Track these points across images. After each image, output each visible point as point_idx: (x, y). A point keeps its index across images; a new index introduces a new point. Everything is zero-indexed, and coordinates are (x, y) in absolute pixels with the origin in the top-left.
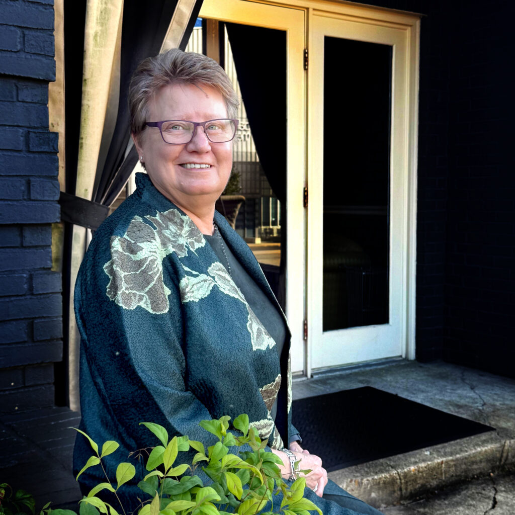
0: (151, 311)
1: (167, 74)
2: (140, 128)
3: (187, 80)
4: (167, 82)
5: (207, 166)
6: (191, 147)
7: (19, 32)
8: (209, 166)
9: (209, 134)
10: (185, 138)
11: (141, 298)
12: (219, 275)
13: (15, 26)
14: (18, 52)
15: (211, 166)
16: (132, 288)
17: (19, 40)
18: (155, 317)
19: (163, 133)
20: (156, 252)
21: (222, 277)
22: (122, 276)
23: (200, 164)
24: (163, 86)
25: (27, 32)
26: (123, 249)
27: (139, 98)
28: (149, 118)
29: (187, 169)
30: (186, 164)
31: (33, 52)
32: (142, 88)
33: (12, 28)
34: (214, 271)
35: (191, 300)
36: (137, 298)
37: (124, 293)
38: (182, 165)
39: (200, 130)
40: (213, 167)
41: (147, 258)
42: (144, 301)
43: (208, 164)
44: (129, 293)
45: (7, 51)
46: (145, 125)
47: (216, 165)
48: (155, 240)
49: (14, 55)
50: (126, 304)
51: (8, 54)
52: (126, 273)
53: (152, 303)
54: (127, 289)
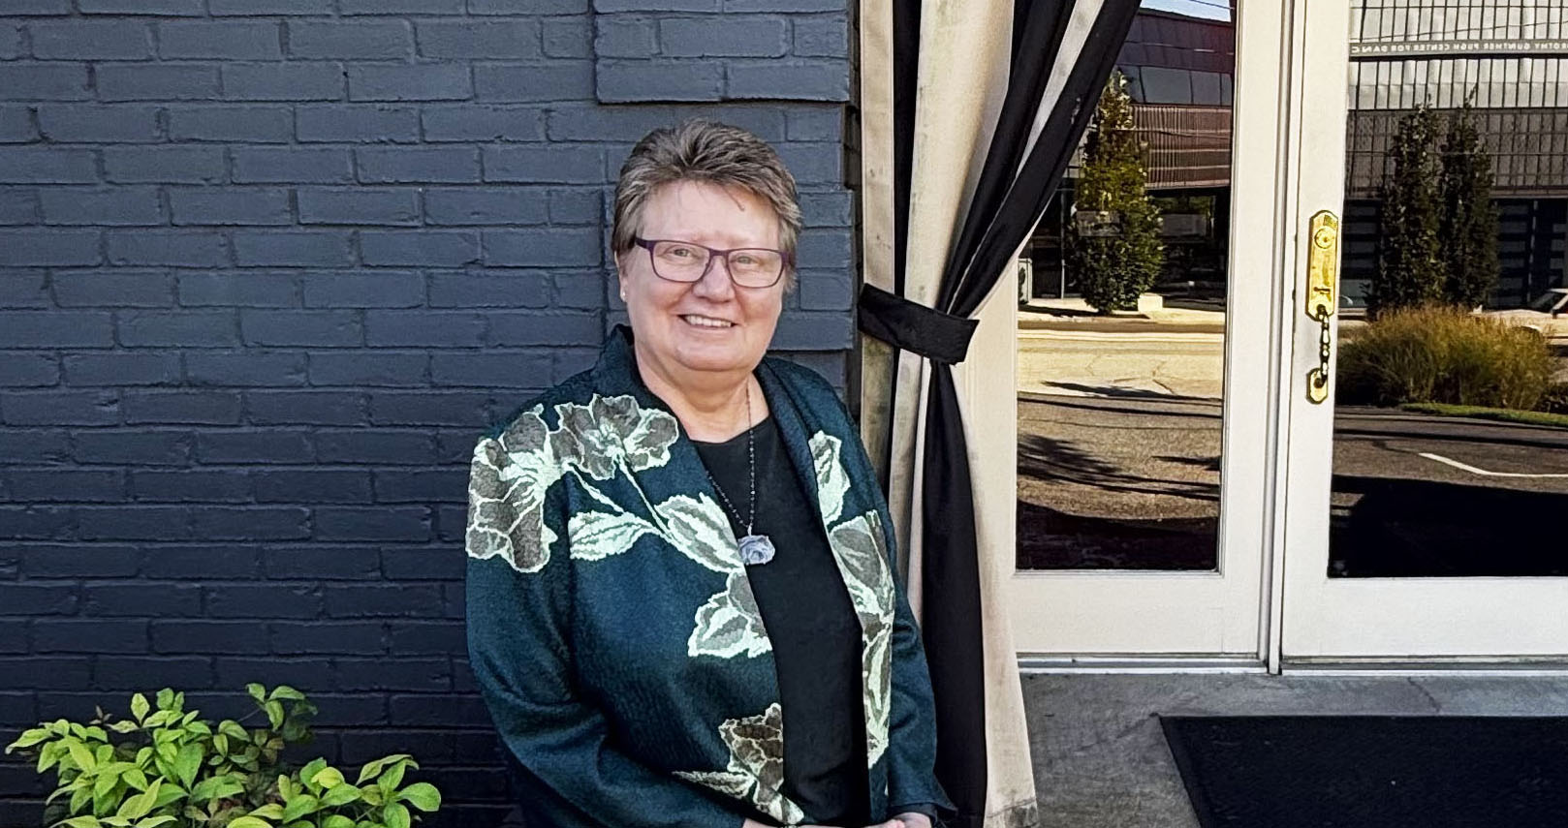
0: (513, 565)
1: (678, 162)
2: (626, 244)
3: (711, 177)
4: (677, 174)
5: (724, 323)
6: (700, 290)
7: (783, 21)
8: (729, 325)
9: (735, 269)
10: (693, 275)
11: (501, 544)
12: (678, 519)
13: (778, 13)
14: (783, 57)
15: (733, 325)
16: (490, 525)
17: (784, 36)
18: (519, 575)
19: (655, 259)
20: (536, 471)
21: (682, 522)
22: (478, 504)
23: (713, 319)
24: (670, 181)
25: (798, 20)
26: (491, 460)
27: (628, 196)
28: (642, 229)
29: (689, 323)
30: (691, 315)
31: (810, 54)
32: (634, 180)
33: (773, 18)
34: (671, 511)
35: (579, 556)
36: (498, 540)
37: (475, 531)
38: (683, 317)
39: (719, 263)
40: (736, 327)
41: (516, 480)
42: (506, 547)
43: (727, 321)
44: (485, 533)
45: (764, 58)
46: (635, 241)
47: (741, 321)
48: (542, 450)
49: (776, 64)
50: (474, 550)
51: (765, 63)
52: (487, 500)
53: (515, 553)
54: (481, 525)
